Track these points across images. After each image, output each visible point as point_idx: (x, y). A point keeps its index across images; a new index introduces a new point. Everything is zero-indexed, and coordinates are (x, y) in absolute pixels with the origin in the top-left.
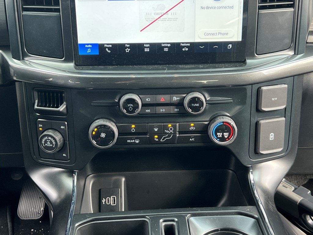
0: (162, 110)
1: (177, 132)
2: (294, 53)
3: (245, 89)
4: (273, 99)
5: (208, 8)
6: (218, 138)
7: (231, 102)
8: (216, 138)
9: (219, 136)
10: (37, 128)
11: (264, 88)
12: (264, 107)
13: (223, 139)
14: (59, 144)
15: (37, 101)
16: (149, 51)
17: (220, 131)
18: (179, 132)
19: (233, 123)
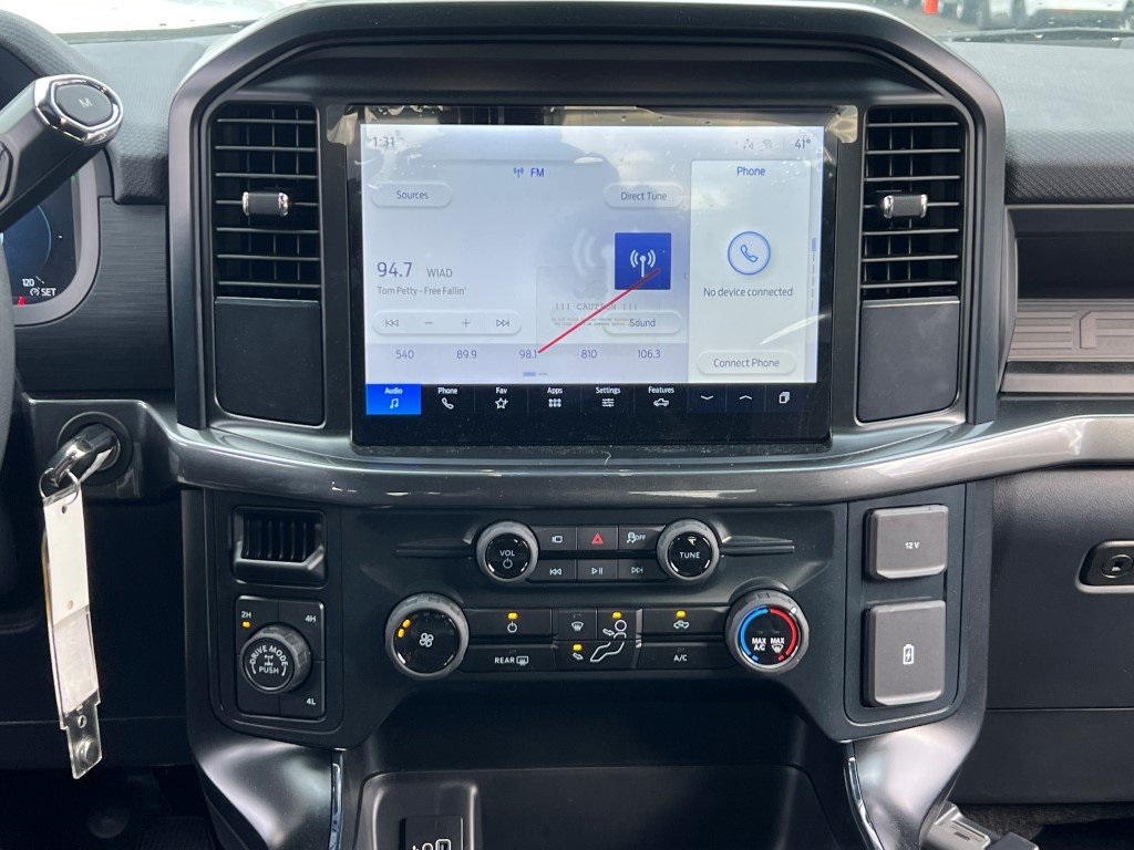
0: (597, 570)
1: (638, 636)
2: (963, 421)
3: (829, 514)
4: (909, 546)
5: (724, 292)
6: (753, 653)
7: (791, 552)
8: (749, 653)
9: (756, 648)
10: (235, 620)
11: (880, 513)
12: (885, 568)
13: (767, 656)
14: (298, 666)
15: (240, 544)
16: (559, 405)
17: (761, 632)
18: (642, 634)
19: (795, 610)
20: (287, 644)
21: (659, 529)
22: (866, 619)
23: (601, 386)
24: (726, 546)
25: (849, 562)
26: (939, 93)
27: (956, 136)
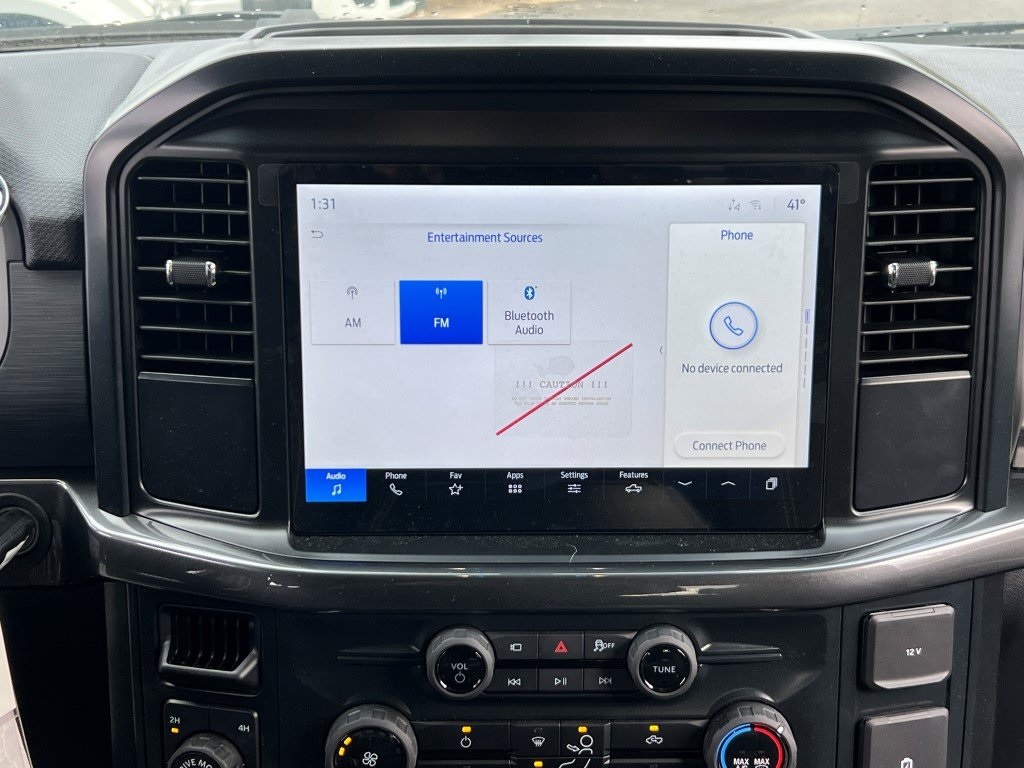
0: (560, 680)
1: (605, 752)
2: (972, 507)
3: (821, 620)
4: (910, 653)
5: (704, 369)
7: (778, 661)
10: (163, 725)
11: (881, 618)
12: (883, 678)
15: (167, 643)
16: (520, 491)
17: (744, 752)
18: (611, 750)
19: (783, 729)
20: (218, 758)
21: (630, 636)
22: (861, 731)
23: (567, 470)
24: (705, 654)
25: (843, 670)
26: (952, 145)
27: (970, 193)
